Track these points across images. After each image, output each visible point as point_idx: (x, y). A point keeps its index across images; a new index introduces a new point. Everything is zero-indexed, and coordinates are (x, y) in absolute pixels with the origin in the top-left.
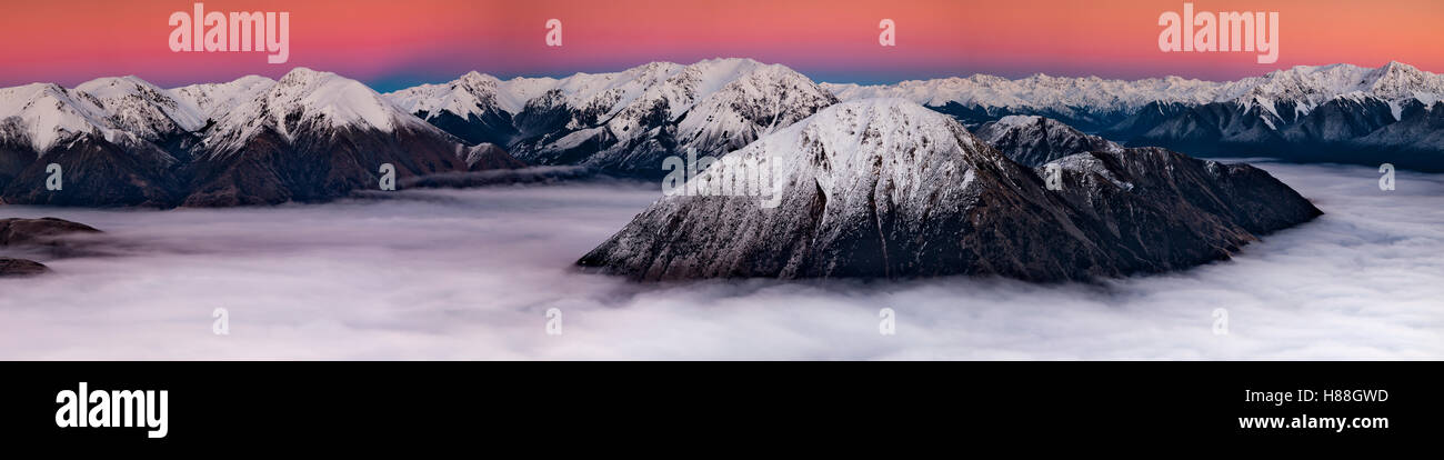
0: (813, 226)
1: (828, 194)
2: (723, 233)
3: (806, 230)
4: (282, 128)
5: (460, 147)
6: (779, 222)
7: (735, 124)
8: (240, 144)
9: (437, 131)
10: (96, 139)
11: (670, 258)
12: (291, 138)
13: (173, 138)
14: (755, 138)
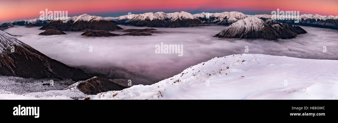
0: (244, 32)
1: (246, 28)
2: (233, 32)
3: (243, 32)
4: (180, 18)
5: (202, 21)
6: (240, 31)
7: (235, 19)
8: (175, 20)
9: (199, 19)
10: (158, 19)
11: (227, 35)
12: (181, 20)
13: (167, 19)
14: (237, 21)
